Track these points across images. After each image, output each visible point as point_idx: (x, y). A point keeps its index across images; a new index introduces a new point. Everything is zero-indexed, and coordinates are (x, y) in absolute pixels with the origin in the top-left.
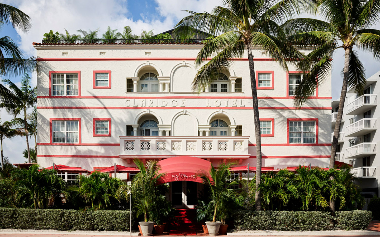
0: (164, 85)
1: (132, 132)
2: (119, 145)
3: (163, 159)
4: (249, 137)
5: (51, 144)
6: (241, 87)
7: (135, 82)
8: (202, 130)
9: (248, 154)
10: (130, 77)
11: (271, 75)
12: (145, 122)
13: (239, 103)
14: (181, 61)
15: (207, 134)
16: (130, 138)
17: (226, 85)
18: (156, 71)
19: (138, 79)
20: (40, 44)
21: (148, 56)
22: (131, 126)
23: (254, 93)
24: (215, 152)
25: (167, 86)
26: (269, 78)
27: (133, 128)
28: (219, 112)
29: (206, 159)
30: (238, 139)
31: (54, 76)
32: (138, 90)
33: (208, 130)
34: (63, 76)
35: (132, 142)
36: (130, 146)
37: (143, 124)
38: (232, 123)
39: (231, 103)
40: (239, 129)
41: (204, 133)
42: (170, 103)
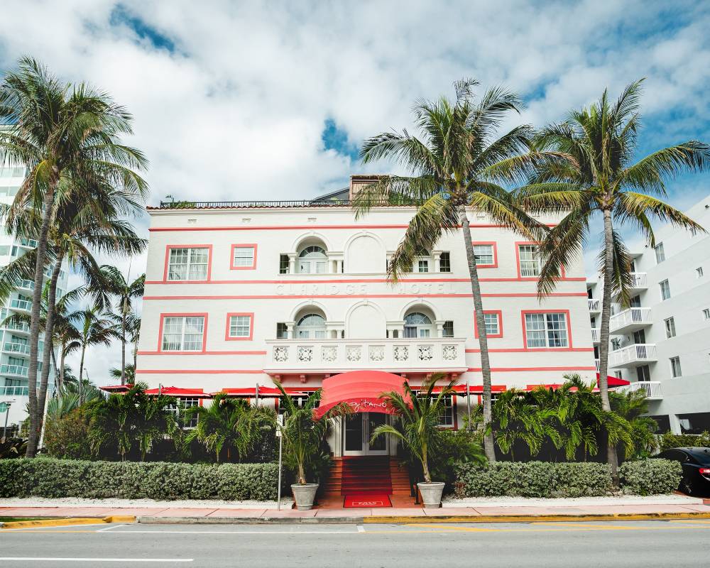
0: (335, 262)
1: (284, 333)
2: (264, 353)
3: (332, 375)
4: (466, 339)
5: (159, 353)
6: (449, 265)
7: (292, 260)
8: (391, 329)
9: (464, 366)
10: (284, 252)
11: (492, 247)
12: (306, 317)
13: (447, 288)
14: (361, 230)
15: (400, 334)
16: (281, 342)
17: (426, 263)
18: (323, 243)
19: (296, 254)
20: (157, 208)
21: (312, 223)
22: (284, 324)
23: (473, 273)
24: (414, 364)
25: (339, 264)
26: (491, 252)
27: (286, 328)
28: (419, 301)
29: (399, 374)
30: (449, 341)
31: (173, 252)
32: (296, 271)
33: (402, 328)
34: (186, 252)
35: (285, 348)
36: (281, 354)
37: (302, 320)
38: (439, 318)
39: (435, 288)
40: (449, 327)
41: (396, 333)
42: (343, 289)
